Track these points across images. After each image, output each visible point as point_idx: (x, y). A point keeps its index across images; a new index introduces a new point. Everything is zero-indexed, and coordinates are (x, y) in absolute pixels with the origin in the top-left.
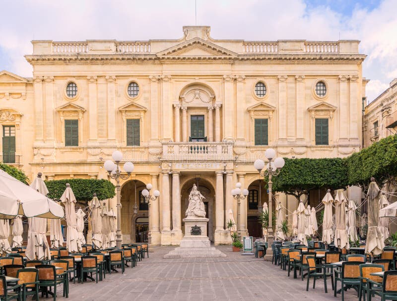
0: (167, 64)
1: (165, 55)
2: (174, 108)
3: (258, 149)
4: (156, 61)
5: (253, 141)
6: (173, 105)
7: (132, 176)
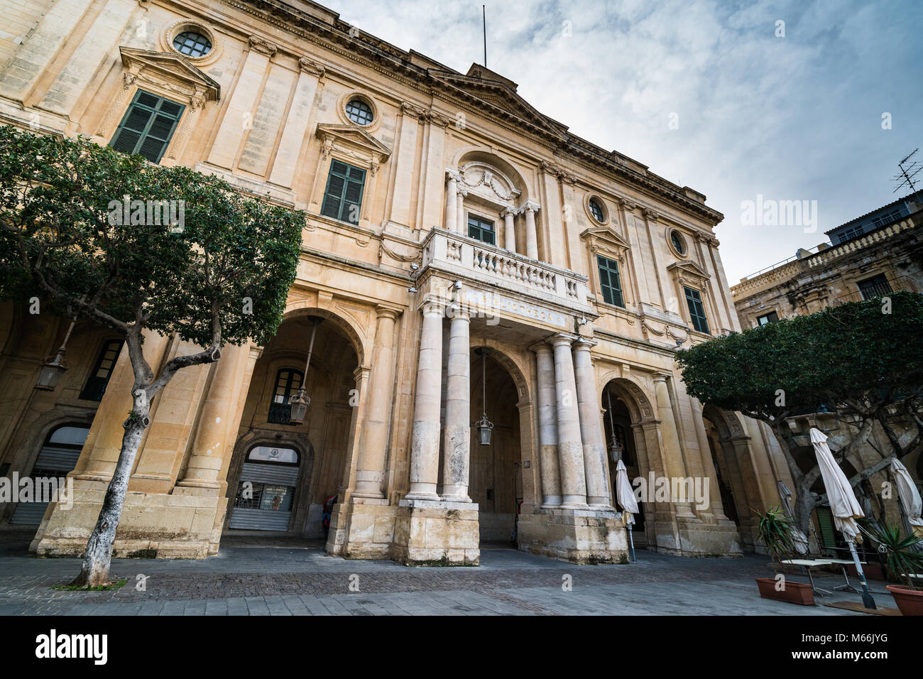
0: (442, 99)
1: (443, 79)
2: (448, 179)
3: (610, 312)
4: (420, 84)
5: (599, 293)
6: (447, 174)
7: (321, 296)
